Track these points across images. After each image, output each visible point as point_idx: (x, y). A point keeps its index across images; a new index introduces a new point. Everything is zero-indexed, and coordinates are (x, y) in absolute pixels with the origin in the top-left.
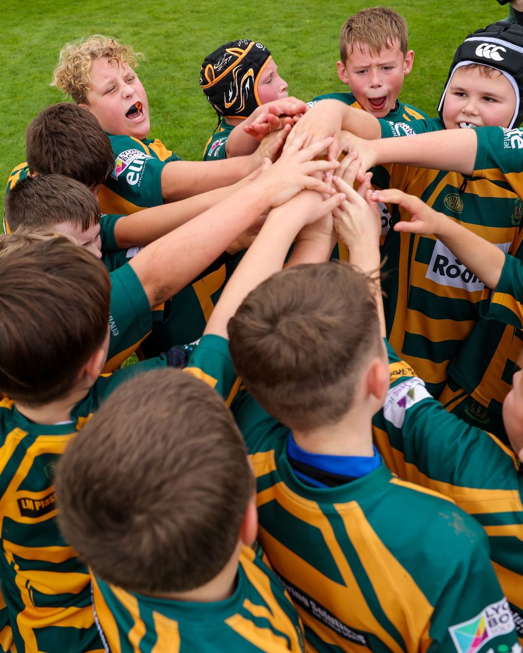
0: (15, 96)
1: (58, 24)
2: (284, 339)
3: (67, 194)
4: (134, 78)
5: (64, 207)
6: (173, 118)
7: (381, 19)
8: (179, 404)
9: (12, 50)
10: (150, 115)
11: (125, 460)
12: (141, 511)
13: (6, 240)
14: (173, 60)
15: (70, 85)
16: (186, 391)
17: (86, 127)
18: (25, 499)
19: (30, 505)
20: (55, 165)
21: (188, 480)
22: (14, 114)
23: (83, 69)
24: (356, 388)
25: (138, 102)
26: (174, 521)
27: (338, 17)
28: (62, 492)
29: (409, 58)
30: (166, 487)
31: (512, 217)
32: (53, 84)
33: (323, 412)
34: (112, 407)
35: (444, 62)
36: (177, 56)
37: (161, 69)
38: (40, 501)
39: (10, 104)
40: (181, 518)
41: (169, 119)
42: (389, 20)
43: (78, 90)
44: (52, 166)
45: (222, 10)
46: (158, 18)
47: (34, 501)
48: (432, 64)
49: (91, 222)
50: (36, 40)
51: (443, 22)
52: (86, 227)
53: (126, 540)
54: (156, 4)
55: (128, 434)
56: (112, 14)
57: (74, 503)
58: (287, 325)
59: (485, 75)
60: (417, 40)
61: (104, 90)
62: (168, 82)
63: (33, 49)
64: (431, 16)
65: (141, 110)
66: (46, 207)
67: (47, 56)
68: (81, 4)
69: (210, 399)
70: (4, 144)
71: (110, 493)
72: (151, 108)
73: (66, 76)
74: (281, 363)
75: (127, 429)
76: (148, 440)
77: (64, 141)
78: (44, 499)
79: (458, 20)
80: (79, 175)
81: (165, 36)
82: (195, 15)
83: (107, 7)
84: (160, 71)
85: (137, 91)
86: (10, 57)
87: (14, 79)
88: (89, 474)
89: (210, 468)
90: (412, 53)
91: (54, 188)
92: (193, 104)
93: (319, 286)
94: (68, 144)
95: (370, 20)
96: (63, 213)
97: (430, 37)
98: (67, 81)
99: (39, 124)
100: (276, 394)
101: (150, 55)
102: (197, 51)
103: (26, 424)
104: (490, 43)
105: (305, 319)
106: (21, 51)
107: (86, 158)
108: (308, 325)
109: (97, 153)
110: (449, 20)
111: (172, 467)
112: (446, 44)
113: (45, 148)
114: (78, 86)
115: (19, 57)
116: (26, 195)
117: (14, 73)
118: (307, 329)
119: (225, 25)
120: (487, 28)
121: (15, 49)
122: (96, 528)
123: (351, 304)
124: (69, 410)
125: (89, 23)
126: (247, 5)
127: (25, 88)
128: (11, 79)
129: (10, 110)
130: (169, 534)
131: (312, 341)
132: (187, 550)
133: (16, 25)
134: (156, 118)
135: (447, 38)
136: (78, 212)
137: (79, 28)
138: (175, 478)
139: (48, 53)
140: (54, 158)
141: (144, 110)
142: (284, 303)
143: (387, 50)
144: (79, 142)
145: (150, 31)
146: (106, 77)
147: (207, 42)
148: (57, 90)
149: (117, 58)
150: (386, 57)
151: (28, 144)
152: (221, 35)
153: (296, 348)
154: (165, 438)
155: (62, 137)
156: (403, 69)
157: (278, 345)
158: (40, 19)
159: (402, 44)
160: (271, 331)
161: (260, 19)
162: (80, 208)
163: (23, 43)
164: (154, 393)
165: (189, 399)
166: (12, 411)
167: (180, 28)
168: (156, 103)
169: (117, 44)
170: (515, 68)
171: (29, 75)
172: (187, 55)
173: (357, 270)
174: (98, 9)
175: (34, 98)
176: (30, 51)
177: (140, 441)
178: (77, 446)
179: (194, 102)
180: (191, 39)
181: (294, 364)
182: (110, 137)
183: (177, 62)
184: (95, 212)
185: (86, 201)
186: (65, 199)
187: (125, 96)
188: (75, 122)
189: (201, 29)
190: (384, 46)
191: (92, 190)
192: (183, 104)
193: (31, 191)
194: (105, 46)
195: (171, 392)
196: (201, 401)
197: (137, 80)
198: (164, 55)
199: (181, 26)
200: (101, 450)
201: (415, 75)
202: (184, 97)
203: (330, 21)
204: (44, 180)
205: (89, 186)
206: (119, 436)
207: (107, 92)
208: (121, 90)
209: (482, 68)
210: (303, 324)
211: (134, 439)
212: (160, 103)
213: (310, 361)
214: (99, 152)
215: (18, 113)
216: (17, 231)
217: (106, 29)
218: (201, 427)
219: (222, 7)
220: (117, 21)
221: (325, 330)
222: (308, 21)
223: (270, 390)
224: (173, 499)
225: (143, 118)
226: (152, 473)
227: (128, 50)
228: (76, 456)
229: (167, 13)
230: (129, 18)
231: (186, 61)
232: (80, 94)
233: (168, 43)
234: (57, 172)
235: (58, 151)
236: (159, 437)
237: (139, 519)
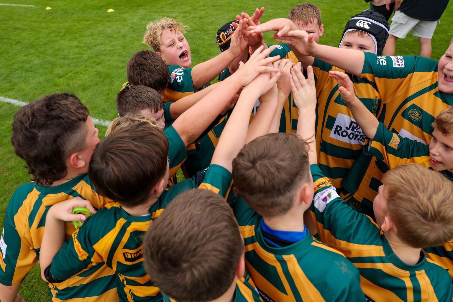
0: (124, 48)
1: (146, 12)
2: (259, 172)
3: (146, 95)
4: (183, 39)
5: (145, 102)
6: (203, 59)
7: (308, 9)
8: (206, 207)
9: (123, 25)
10: (191, 58)
11: (178, 235)
12: (186, 262)
13: (121, 121)
14: (203, 30)
15: (152, 42)
16: (210, 200)
17: (156, 61)
18: (127, 253)
19: (129, 256)
20: (141, 80)
21: (210, 246)
22: (124, 57)
23: (158, 34)
24: (294, 198)
25: (185, 51)
26: (203, 267)
27: (285, 8)
28: (146, 250)
29: (322, 28)
30: (199, 249)
31: (373, 108)
32: (144, 42)
33: (277, 209)
34: (172, 208)
35: (338, 31)
36: (205, 28)
37: (197, 35)
38: (134, 254)
39: (122, 52)
40: (206, 266)
41: (201, 59)
42: (312, 9)
43: (155, 45)
44: (139, 81)
45: (228, 5)
46: (196, 9)
47: (131, 254)
48: (332, 32)
49: (159, 109)
50: (135, 20)
51: (338, 11)
52: (156, 111)
53: (178, 276)
54: (195, 2)
55: (180, 222)
56: (173, 7)
57: (152, 256)
58: (260, 165)
59: (361, 36)
60: (325, 20)
61: (168, 44)
62: (201, 41)
63: (134, 25)
64: (331, 8)
65: (187, 55)
66: (136, 102)
67: (141, 28)
68: (157, 2)
69: (222, 205)
70: (119, 72)
71: (170, 252)
72: (193, 54)
73: (150, 38)
74: (256, 184)
75: (180, 220)
76: (190, 225)
77: (145, 68)
78: (136, 253)
79: (345, 10)
80: (153, 85)
81: (199, 18)
82: (214, 7)
83: (170, 4)
84: (197, 36)
85: (185, 45)
86: (122, 29)
87: (124, 39)
88: (160, 242)
89: (221, 240)
90: (323, 26)
91: (139, 92)
92: (213, 52)
93: (278, 146)
94: (147, 69)
95: (302, 9)
96: (145, 105)
97: (331, 18)
98: (150, 40)
99: (132, 61)
100: (254, 199)
101: (192, 28)
102: (215, 26)
103: (126, 215)
104: (364, 20)
105: (269, 163)
106: (127, 25)
107: (157, 76)
108: (271, 166)
109: (162, 73)
110: (341, 10)
111: (202, 239)
112: (339, 22)
113: (136, 72)
114: (156, 43)
115: (127, 29)
116: (126, 97)
117: (124, 36)
118: (270, 168)
119: (229, 12)
120: (362, 13)
121: (125, 25)
122: (163, 270)
123: (294, 156)
124: (148, 208)
125: (162, 12)
126: (240, 3)
127: (129, 44)
128: (123, 39)
129: (122, 55)
130: (200, 273)
131: (272, 174)
132: (209, 282)
133: (125, 13)
134: (195, 59)
135: (340, 19)
136: (152, 104)
137: (157, 14)
138: (204, 245)
139: (141, 27)
140: (140, 77)
141: (188, 54)
142: (259, 154)
143: (311, 24)
144: (152, 68)
145: (192, 15)
146: (169, 38)
147: (220, 21)
148: (145, 45)
149: (175, 28)
150: (311, 27)
151: (128, 70)
152: (227, 17)
153: (264, 177)
154: (198, 224)
155: (144, 66)
156: (319, 33)
157: (255, 175)
158: (137, 9)
159: (318, 21)
160: (252, 168)
161: (247, 9)
162: (153, 102)
163: (128, 21)
164: (194, 201)
165: (211, 204)
166: (120, 209)
167: (207, 14)
168: (195, 52)
169: (175, 22)
170: (376, 33)
171: (132, 37)
172: (210, 27)
173: (300, 138)
174: (166, 5)
175: (134, 49)
176: (132, 25)
177: (186, 226)
178: (154, 228)
179: (214, 51)
180: (212, 19)
181: (263, 185)
182: (168, 67)
183: (205, 31)
184: (160, 104)
185: (156, 98)
186: (145, 97)
187: (179, 47)
188: (150, 59)
189: (217, 15)
190: (309, 22)
191: (159, 93)
192: (208, 52)
193: (128, 94)
194: (169, 23)
195: (202, 201)
196: (218, 205)
197: (185, 40)
198: (199, 27)
199: (208, 13)
200: (166, 230)
201: (324, 37)
202: (209, 48)
203: (281, 10)
204: (134, 89)
205: (157, 91)
206: (175, 222)
207: (170, 46)
208: (177, 44)
209: (359, 32)
210: (268, 165)
211: (183, 225)
212: (197, 51)
213: (271, 184)
214: (163, 73)
215: (126, 57)
216: (126, 116)
217: (170, 15)
218: (217, 219)
219: (228, 4)
220: (175, 10)
221: (279, 169)
222: (270, 10)
223: (250, 197)
224: (202, 256)
225: (188, 58)
226: (192, 242)
227: (180, 25)
228: (154, 232)
229: (200, 6)
230: (181, 9)
231: (210, 30)
232: (156, 47)
233: (201, 22)
234: (142, 84)
235: (142, 73)
236: (195, 224)
237: (185, 265)
